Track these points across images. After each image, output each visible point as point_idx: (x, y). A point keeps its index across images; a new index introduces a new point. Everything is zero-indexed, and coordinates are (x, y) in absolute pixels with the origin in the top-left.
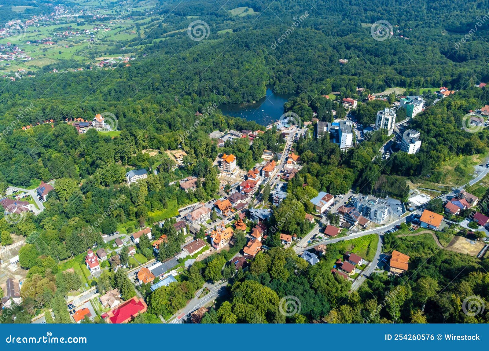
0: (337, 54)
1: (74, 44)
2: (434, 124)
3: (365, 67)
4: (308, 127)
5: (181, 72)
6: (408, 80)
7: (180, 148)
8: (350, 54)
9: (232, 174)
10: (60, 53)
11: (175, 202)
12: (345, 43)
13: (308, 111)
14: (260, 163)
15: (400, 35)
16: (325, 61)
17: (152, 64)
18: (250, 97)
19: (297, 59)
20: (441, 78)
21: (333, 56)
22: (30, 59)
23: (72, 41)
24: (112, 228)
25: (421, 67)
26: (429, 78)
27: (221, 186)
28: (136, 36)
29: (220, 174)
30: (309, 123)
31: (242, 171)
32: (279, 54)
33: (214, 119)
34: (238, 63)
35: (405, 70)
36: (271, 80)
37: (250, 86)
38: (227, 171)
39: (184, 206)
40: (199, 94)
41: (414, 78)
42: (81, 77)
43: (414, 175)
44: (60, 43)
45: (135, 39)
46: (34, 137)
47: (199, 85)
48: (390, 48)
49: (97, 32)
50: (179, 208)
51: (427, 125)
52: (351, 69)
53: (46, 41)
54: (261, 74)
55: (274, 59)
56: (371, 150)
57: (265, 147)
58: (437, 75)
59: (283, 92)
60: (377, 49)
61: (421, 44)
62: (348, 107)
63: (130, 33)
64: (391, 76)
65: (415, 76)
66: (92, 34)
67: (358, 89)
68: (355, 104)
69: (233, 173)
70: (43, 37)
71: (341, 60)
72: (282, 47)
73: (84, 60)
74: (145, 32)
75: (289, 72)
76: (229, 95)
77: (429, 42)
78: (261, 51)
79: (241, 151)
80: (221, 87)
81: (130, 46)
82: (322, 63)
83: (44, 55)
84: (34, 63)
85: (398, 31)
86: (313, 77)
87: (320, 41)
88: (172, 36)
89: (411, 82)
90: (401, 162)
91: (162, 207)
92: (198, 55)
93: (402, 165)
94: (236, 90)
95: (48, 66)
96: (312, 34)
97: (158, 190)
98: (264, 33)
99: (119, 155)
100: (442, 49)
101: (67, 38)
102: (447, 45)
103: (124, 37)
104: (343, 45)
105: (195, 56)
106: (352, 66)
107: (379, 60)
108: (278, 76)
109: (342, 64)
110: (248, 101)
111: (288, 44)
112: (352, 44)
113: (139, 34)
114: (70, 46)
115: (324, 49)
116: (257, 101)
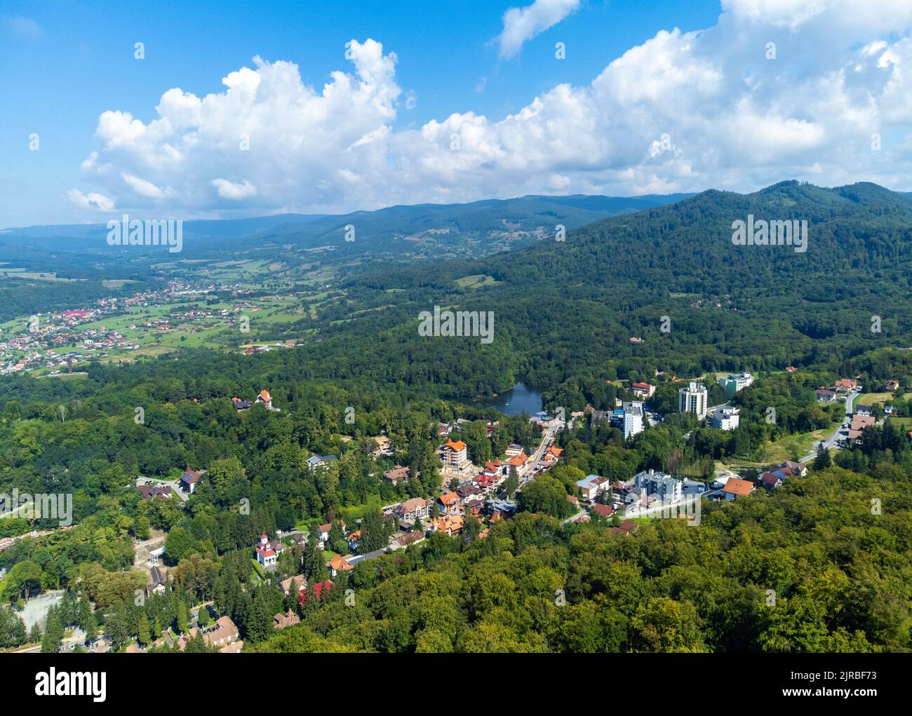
0: (626, 330)
1: (203, 328)
2: (760, 398)
3: (672, 348)
4: (579, 418)
5: (380, 353)
6: (738, 360)
7: (384, 434)
8: (649, 331)
9: (461, 469)
10: (183, 339)
11: (378, 497)
12: (640, 317)
13: (578, 398)
14: (503, 460)
15: (731, 307)
16: (606, 340)
17: (334, 346)
18: (489, 387)
19: (563, 339)
20: (787, 356)
21: (621, 333)
22: (137, 347)
23: (200, 324)
24: (289, 520)
25: (757, 342)
26: (769, 357)
27: (444, 483)
28: (304, 316)
29: (443, 469)
30: (580, 414)
31: (476, 468)
32: (535, 335)
33: (434, 405)
34: (469, 344)
35: (732, 347)
36: (522, 367)
37: (488, 371)
38: (454, 464)
39: (390, 504)
40: (409, 381)
41: (746, 357)
42: (224, 362)
43: (726, 455)
44: (181, 326)
45: (302, 321)
46: (176, 413)
47: (409, 368)
48: (712, 322)
49: (240, 313)
50: (383, 506)
51: (750, 400)
52: (648, 349)
53: (160, 324)
54: (506, 358)
55: (527, 341)
56: (668, 433)
57: (512, 439)
58: (783, 352)
59: (542, 382)
60: (691, 324)
61: (763, 317)
62: (641, 396)
63: (293, 314)
64: (710, 355)
65: (747, 355)
66: (231, 314)
67: (657, 373)
68: (652, 389)
69: (463, 467)
70: (156, 320)
71: (634, 339)
72: (540, 325)
73: (222, 348)
74: (319, 313)
75: (550, 356)
76: (455, 384)
77: (776, 314)
78: (506, 331)
79: (475, 439)
80: (443, 371)
81: (293, 330)
82: (603, 343)
83: (158, 342)
84: (143, 352)
85: (730, 302)
86: (588, 361)
87: (600, 315)
88: (363, 315)
89: (742, 363)
90: (706, 439)
91: (359, 501)
92: (406, 334)
93: (708, 441)
94: (466, 377)
95: (167, 355)
96: (588, 306)
97: (353, 479)
98: (510, 305)
99: (297, 434)
100: (796, 323)
101: (191, 320)
102: (804, 317)
103: (283, 319)
104: (637, 319)
105: (402, 335)
106: (650, 347)
107: (694, 338)
108: (532, 361)
109: (634, 344)
110: (485, 393)
111: (549, 320)
112: (650, 318)
113: (309, 314)
114: (198, 331)
115: (605, 325)
116: (499, 394)
